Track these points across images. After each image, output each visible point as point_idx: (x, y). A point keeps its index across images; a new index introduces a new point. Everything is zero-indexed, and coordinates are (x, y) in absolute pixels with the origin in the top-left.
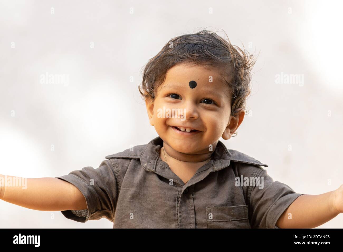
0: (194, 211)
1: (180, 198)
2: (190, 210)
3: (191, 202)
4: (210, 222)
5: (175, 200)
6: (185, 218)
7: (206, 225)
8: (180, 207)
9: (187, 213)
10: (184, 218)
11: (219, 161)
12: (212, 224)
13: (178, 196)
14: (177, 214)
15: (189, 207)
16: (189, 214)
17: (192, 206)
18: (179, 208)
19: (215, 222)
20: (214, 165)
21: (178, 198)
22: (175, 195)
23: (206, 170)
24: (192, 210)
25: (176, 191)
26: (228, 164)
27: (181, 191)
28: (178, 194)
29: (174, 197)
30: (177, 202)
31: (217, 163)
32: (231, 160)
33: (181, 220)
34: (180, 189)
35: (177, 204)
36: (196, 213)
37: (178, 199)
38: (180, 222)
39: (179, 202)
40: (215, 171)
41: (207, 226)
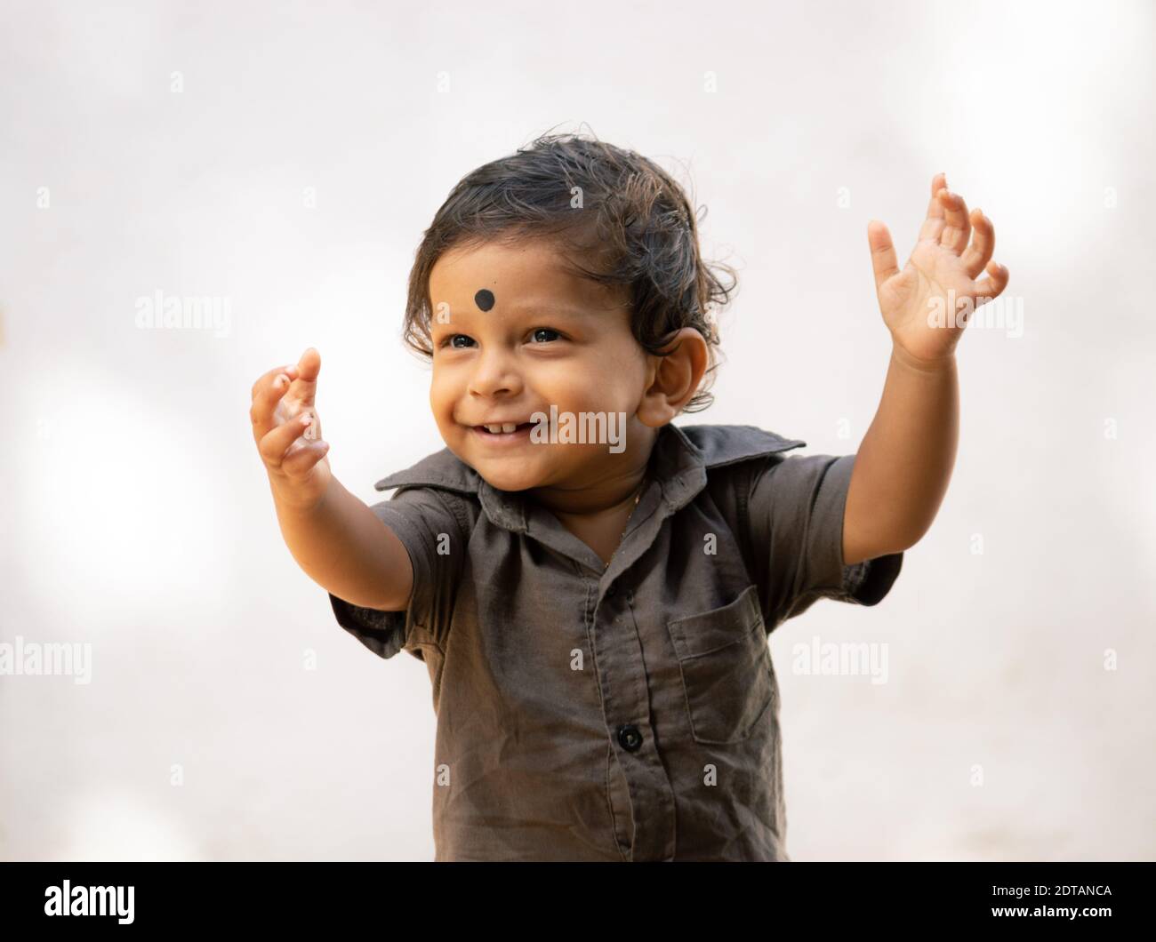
0: (637, 642)
1: (595, 614)
2: (626, 641)
3: (626, 618)
4: (689, 661)
5: (582, 619)
6: (616, 667)
7: (679, 672)
8: (598, 637)
9: (621, 651)
10: (611, 667)
11: (674, 479)
12: (695, 666)
13: (588, 606)
14: (594, 658)
15: (623, 632)
16: (625, 652)
17: (630, 630)
18: (594, 640)
19: (700, 660)
20: (666, 496)
21: (590, 612)
22: (580, 604)
23: (650, 517)
24: (633, 640)
25: (582, 591)
26: (703, 481)
27: (597, 591)
28: (589, 602)
29: (580, 611)
30: (587, 624)
31: (672, 488)
32: (706, 467)
33: (604, 676)
34: (593, 585)
35: (589, 628)
36: (644, 646)
37: (590, 616)
38: (604, 681)
39: (594, 625)
40: (673, 513)
41: (682, 674)
